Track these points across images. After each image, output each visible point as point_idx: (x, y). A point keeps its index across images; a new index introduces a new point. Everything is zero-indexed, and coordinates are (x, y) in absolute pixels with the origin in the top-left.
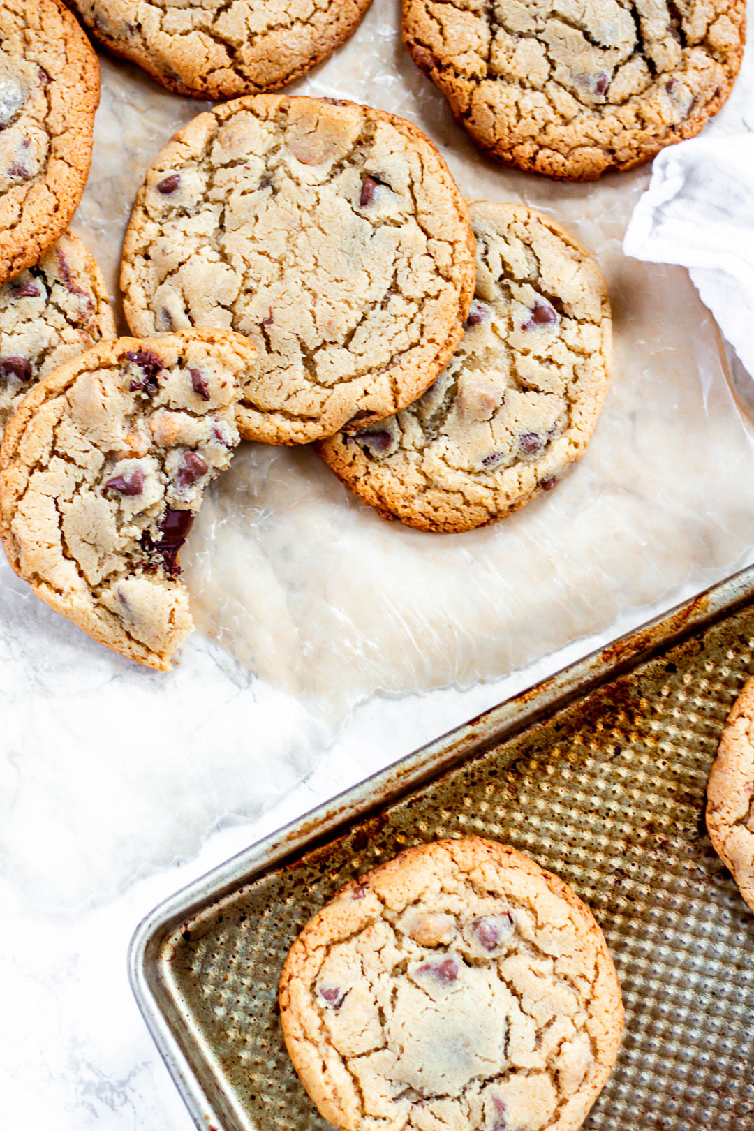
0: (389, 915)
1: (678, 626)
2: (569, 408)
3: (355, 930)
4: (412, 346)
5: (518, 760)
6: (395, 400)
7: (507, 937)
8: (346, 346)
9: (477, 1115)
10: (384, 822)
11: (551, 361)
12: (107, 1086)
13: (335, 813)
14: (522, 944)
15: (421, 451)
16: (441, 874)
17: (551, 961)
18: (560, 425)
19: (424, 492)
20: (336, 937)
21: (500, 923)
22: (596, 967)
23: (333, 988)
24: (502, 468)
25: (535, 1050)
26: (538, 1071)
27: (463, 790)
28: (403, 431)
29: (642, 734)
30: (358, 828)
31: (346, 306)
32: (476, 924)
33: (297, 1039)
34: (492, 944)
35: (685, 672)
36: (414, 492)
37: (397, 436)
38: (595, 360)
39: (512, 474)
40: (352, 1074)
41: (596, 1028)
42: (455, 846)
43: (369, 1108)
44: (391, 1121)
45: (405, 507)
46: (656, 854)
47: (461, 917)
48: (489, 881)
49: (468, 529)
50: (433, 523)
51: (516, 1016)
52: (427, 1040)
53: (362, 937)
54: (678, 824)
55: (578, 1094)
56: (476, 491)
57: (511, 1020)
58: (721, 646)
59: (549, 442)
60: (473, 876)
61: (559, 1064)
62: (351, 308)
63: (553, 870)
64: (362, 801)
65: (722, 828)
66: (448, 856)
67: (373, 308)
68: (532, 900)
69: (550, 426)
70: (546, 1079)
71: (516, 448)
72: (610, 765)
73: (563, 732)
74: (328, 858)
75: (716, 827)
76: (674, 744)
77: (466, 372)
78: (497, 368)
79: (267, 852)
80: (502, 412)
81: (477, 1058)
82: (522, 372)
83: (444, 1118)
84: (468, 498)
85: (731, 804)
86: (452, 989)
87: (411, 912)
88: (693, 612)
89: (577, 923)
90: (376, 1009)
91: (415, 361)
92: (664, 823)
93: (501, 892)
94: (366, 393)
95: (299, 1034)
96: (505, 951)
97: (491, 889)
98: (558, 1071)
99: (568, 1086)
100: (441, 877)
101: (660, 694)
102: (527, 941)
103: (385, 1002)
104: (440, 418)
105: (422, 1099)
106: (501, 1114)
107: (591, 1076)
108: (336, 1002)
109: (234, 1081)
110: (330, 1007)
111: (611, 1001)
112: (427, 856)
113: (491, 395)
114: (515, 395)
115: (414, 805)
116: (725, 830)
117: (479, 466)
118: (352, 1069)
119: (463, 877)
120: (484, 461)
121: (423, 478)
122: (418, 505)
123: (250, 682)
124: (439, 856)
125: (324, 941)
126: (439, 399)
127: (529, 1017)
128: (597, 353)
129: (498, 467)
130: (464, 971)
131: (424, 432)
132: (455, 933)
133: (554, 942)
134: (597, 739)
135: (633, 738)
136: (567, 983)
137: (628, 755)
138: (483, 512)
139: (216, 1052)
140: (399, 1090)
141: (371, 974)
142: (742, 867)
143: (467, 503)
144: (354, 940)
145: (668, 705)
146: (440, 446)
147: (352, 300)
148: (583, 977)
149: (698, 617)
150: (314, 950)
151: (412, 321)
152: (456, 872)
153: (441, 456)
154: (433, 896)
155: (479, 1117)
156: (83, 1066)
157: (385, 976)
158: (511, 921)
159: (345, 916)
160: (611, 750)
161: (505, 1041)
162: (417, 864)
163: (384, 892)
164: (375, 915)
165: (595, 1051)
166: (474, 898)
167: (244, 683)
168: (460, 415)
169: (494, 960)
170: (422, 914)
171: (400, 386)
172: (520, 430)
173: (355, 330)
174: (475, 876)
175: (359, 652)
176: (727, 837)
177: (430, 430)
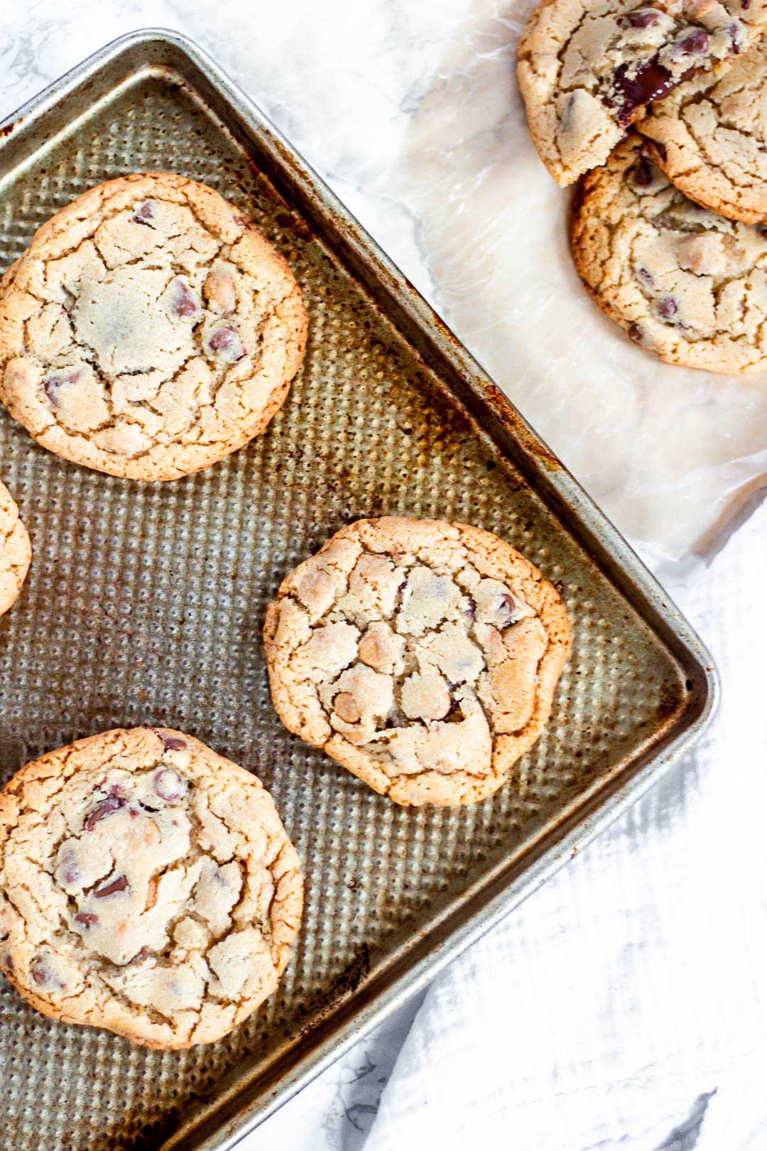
0: (225, 250)
1: (530, 448)
2: (706, 339)
3: (207, 223)
4: (732, 181)
5: (383, 345)
6: (680, 175)
7: (225, 357)
8: (720, 125)
9: (63, 361)
10: (307, 238)
11: (745, 310)
12: (31, 57)
13: (306, 178)
14: (221, 373)
15: (641, 216)
16: (270, 289)
17: (211, 401)
18: (690, 332)
19: (606, 226)
20: (198, 207)
21: (236, 348)
22: (212, 443)
23: (152, 213)
24: (641, 287)
25: (129, 401)
26: (110, 408)
27: (347, 302)
28: (656, 195)
29: (426, 450)
30: (297, 217)
31: (754, 116)
32: (231, 328)
33: (102, 194)
34: (216, 344)
35: (491, 479)
36: (603, 216)
37: (651, 190)
38: (754, 354)
39: (638, 297)
40: (80, 244)
41: (157, 453)
42: (296, 300)
43: (52, 264)
44: (44, 286)
45: (588, 211)
46: (322, 484)
47: (235, 315)
48: (271, 332)
49: (579, 271)
50: (580, 240)
51: (156, 378)
52: (122, 302)
53: (202, 231)
54: (352, 499)
55: (95, 448)
56: (617, 268)
57: (152, 373)
58: (520, 507)
59: (672, 325)
60: (273, 318)
61: (120, 425)
62: (754, 120)
63: (290, 395)
64: (321, 200)
65: (357, 533)
66: (287, 294)
67: (758, 141)
68: (262, 372)
69: (687, 323)
70: (105, 417)
71: (661, 295)
72: (394, 427)
73: (416, 380)
74: (265, 196)
75: (356, 528)
76: (424, 481)
77: (720, 236)
78: (728, 265)
79: (261, 127)
80: (690, 277)
81: (112, 349)
82: (729, 287)
83: (54, 333)
84: (608, 263)
85: (379, 536)
86: (170, 315)
87: (232, 268)
88: (545, 459)
89: (247, 418)
90: (141, 255)
91: (718, 184)
92: (351, 485)
93: (264, 345)
94: (681, 147)
95: (107, 194)
96: (211, 358)
97: (265, 336)
98: (113, 426)
99: (101, 438)
100: (268, 290)
101: (466, 459)
102: (224, 376)
103: (148, 261)
104: (674, 225)
105: (69, 312)
106: (66, 380)
107: (114, 458)
108: (141, 217)
109: (54, 152)
110: (135, 213)
111: (184, 462)
112: (283, 275)
113: (703, 262)
114: (708, 285)
115: (326, 261)
116: (355, 536)
117: (638, 266)
118: (84, 244)
119: (271, 310)
120: (643, 270)
121: (617, 221)
122: (592, 222)
123: (407, 111)
124: (285, 286)
125: (192, 198)
126: (690, 219)
127: (156, 391)
128: (761, 355)
129: (640, 283)
130: (187, 322)
131: (659, 215)
132: (220, 312)
133: (227, 400)
134: (415, 412)
135: (422, 443)
136: (193, 420)
137: (406, 441)
138: (597, 280)
139: (78, 132)
140: (73, 290)
141: (171, 245)
142: (325, 558)
143: (603, 263)
144: (198, 225)
145: (457, 468)
146: (649, 231)
147: (761, 120)
148: (201, 433)
149: (541, 465)
150: (183, 193)
151: (754, 176)
152: (274, 303)
153: (641, 232)
154: (249, 284)
155: (61, 363)
156: (45, 34)
157: (170, 257)
158: (239, 359)
159: (217, 212)
160: (407, 425)
161: (131, 371)
162: (275, 267)
163: (244, 241)
164: (223, 237)
165: (136, 457)
166: (254, 323)
167: (405, 107)
168: (681, 241)
169: (202, 352)
170: (232, 278)
171: (693, 175)
172: (678, 296)
173: (735, 129)
174: (274, 321)
175: (452, 198)
176: (350, 539)
177: (661, 220)
